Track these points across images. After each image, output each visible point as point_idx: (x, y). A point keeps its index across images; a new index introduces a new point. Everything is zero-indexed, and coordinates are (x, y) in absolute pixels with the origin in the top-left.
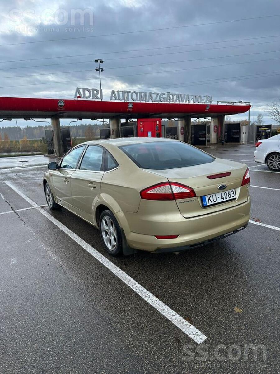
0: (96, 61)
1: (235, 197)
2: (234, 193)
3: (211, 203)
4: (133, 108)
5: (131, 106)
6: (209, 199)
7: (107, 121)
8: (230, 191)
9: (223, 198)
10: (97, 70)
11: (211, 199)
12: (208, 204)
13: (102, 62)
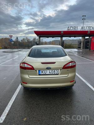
0: (83, 16)
1: (58, 73)
2: (58, 71)
3: (43, 74)
4: (90, 33)
5: (89, 32)
6: (42, 72)
7: (81, 38)
8: (56, 70)
9: (50, 73)
10: (83, 19)
11: (43, 72)
12: (41, 74)
13: (85, 16)
